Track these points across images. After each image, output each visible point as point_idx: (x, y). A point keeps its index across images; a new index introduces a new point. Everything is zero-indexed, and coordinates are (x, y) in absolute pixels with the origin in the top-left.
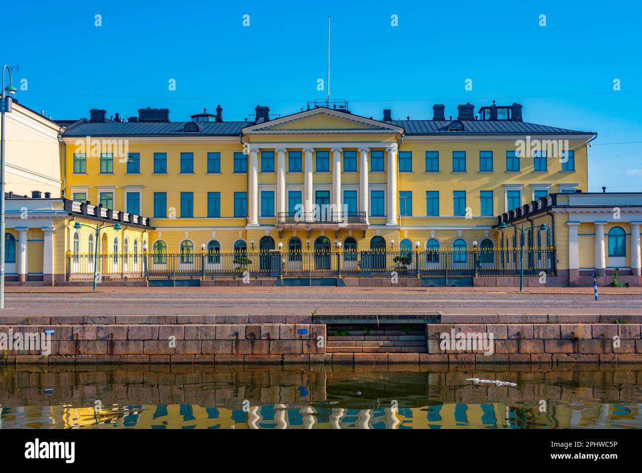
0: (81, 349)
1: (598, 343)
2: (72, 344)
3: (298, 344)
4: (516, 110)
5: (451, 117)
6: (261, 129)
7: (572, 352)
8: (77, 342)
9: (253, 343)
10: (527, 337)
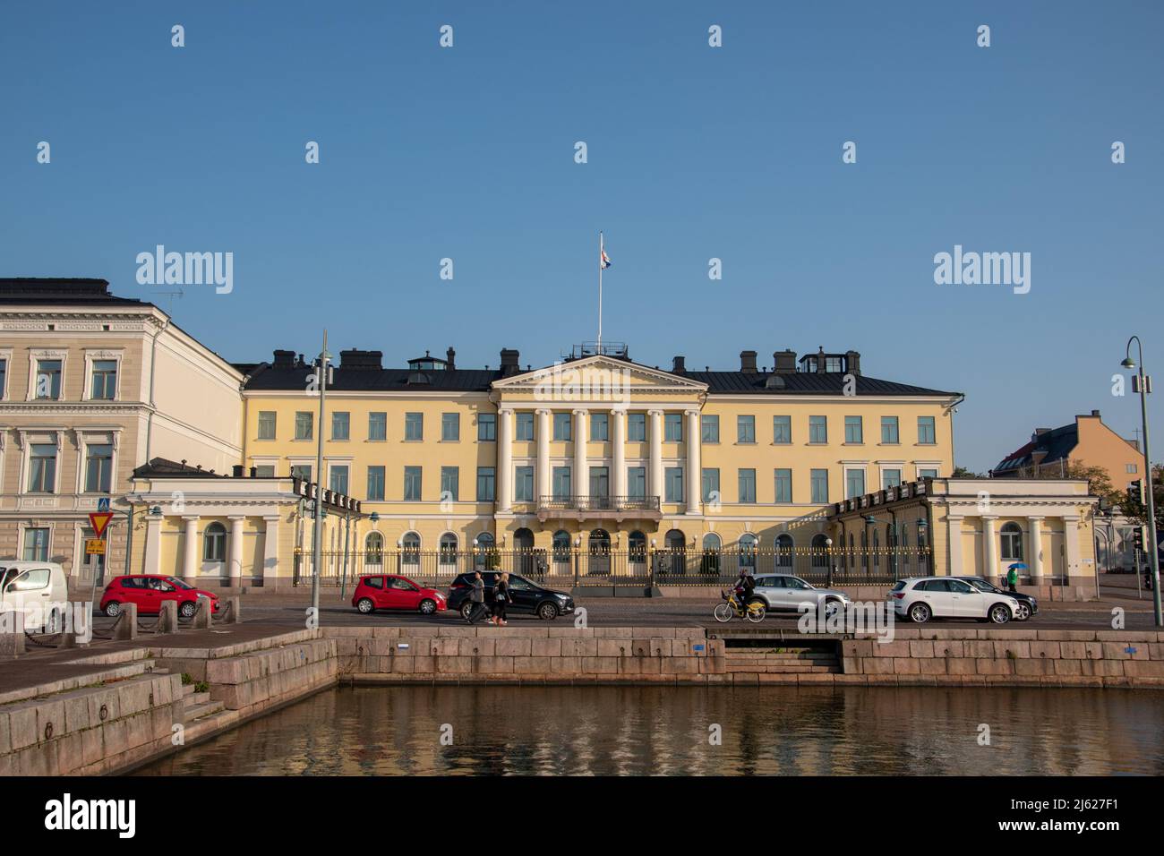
0: (440, 667)
1: (1037, 664)
2: (429, 660)
3: (694, 662)
4: (850, 359)
5: (764, 368)
6: (518, 383)
7: (1008, 673)
8: (436, 658)
9: (641, 662)
10: (956, 655)
